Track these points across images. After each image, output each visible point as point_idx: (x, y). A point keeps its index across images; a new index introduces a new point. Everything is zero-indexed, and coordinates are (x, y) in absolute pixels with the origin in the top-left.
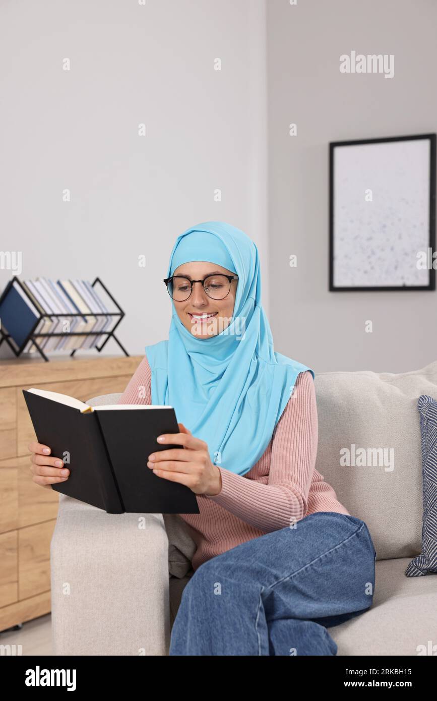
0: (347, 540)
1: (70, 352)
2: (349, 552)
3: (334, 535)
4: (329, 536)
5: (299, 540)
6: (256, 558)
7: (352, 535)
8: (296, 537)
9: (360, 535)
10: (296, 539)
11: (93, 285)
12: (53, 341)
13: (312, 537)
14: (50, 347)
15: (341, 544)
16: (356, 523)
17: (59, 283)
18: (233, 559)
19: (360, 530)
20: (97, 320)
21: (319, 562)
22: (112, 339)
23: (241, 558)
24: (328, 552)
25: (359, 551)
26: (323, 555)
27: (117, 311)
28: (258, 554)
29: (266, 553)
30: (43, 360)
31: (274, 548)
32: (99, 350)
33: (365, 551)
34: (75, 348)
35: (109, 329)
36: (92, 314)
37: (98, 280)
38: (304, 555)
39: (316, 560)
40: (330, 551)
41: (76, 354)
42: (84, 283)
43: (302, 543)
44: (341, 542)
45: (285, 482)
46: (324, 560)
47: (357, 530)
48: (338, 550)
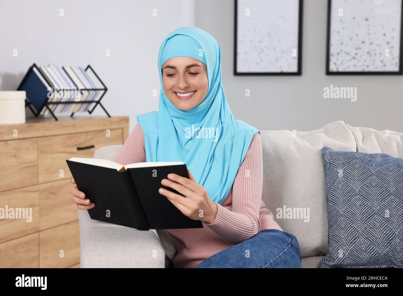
0: (286, 249)
1: (70, 114)
2: (288, 257)
3: (277, 246)
4: (274, 247)
5: (256, 250)
6: (230, 264)
7: (288, 245)
8: (254, 248)
9: (293, 245)
10: (254, 249)
11: (86, 70)
12: (60, 107)
13: (264, 247)
14: (58, 111)
15: (283, 252)
16: (290, 237)
17: (63, 68)
18: (214, 265)
19: (293, 242)
20: (89, 93)
21: (270, 265)
22: (99, 106)
23: (220, 264)
24: (275, 258)
25: (293, 256)
26: (273, 260)
27: (102, 87)
28: (231, 261)
29: (236, 260)
30: (54, 119)
31: (241, 256)
32: (90, 113)
33: (296, 256)
34: (74, 111)
35: (97, 99)
36: (86, 89)
37: (89, 66)
38: (260, 261)
39: (268, 264)
40: (277, 257)
41: (75, 115)
42: (80, 68)
43: (258, 252)
44: (282, 250)
45: (245, 210)
46: (273, 264)
47: (291, 242)
48: (281, 256)
